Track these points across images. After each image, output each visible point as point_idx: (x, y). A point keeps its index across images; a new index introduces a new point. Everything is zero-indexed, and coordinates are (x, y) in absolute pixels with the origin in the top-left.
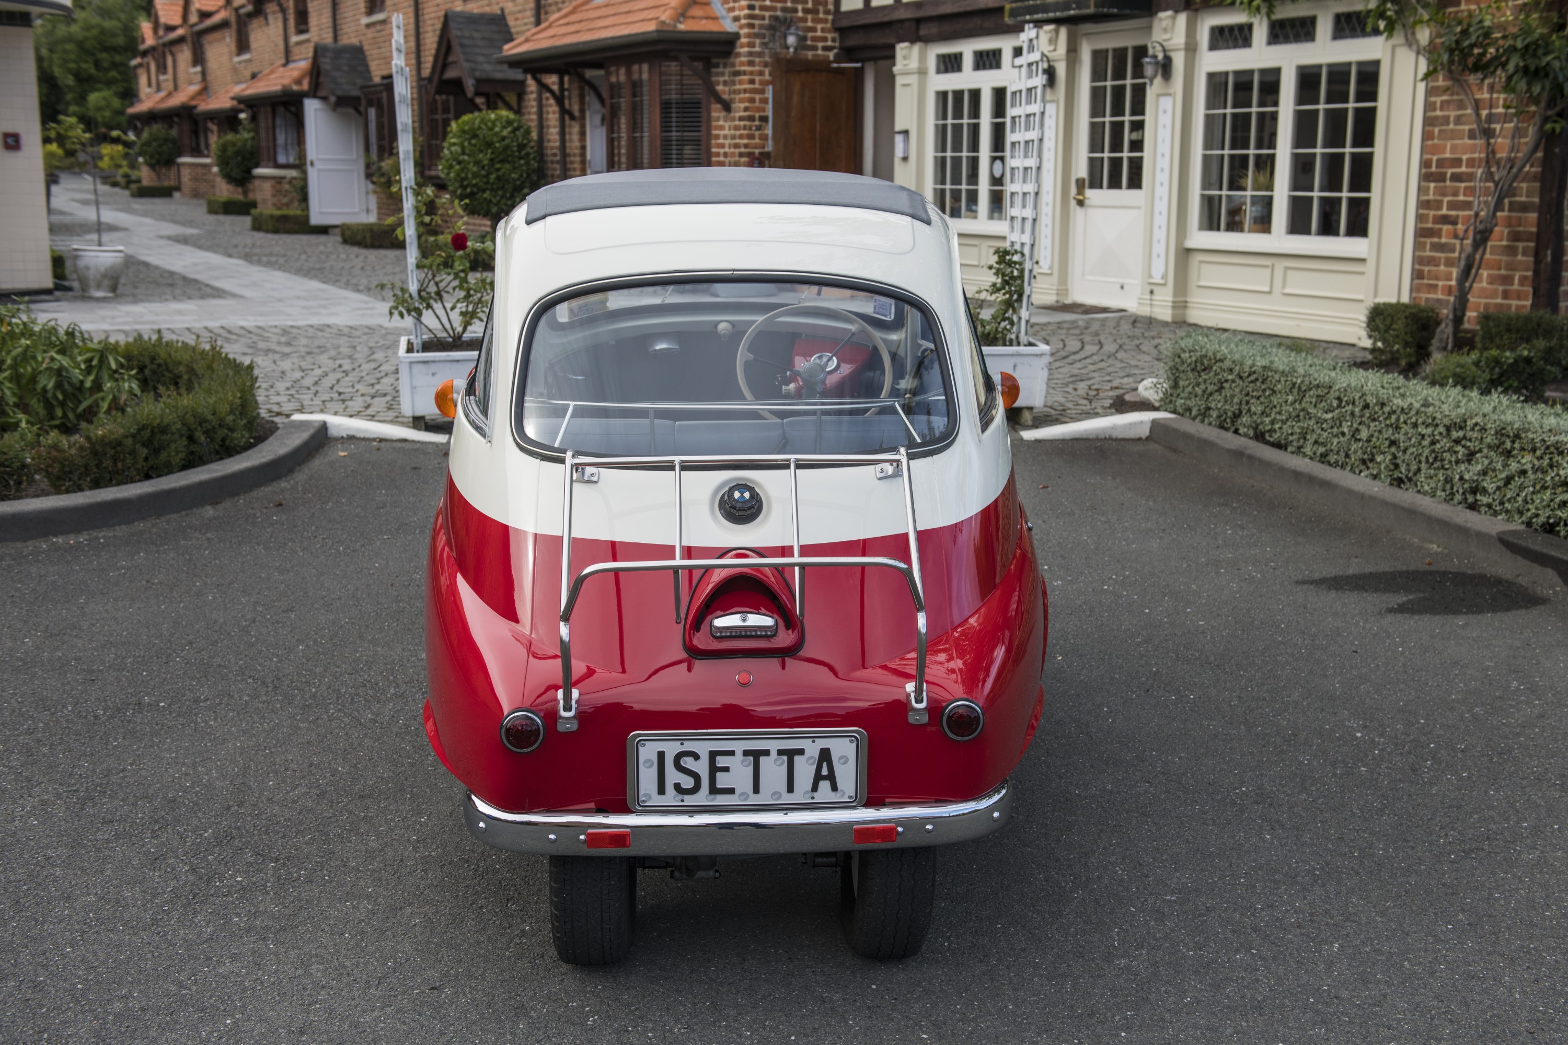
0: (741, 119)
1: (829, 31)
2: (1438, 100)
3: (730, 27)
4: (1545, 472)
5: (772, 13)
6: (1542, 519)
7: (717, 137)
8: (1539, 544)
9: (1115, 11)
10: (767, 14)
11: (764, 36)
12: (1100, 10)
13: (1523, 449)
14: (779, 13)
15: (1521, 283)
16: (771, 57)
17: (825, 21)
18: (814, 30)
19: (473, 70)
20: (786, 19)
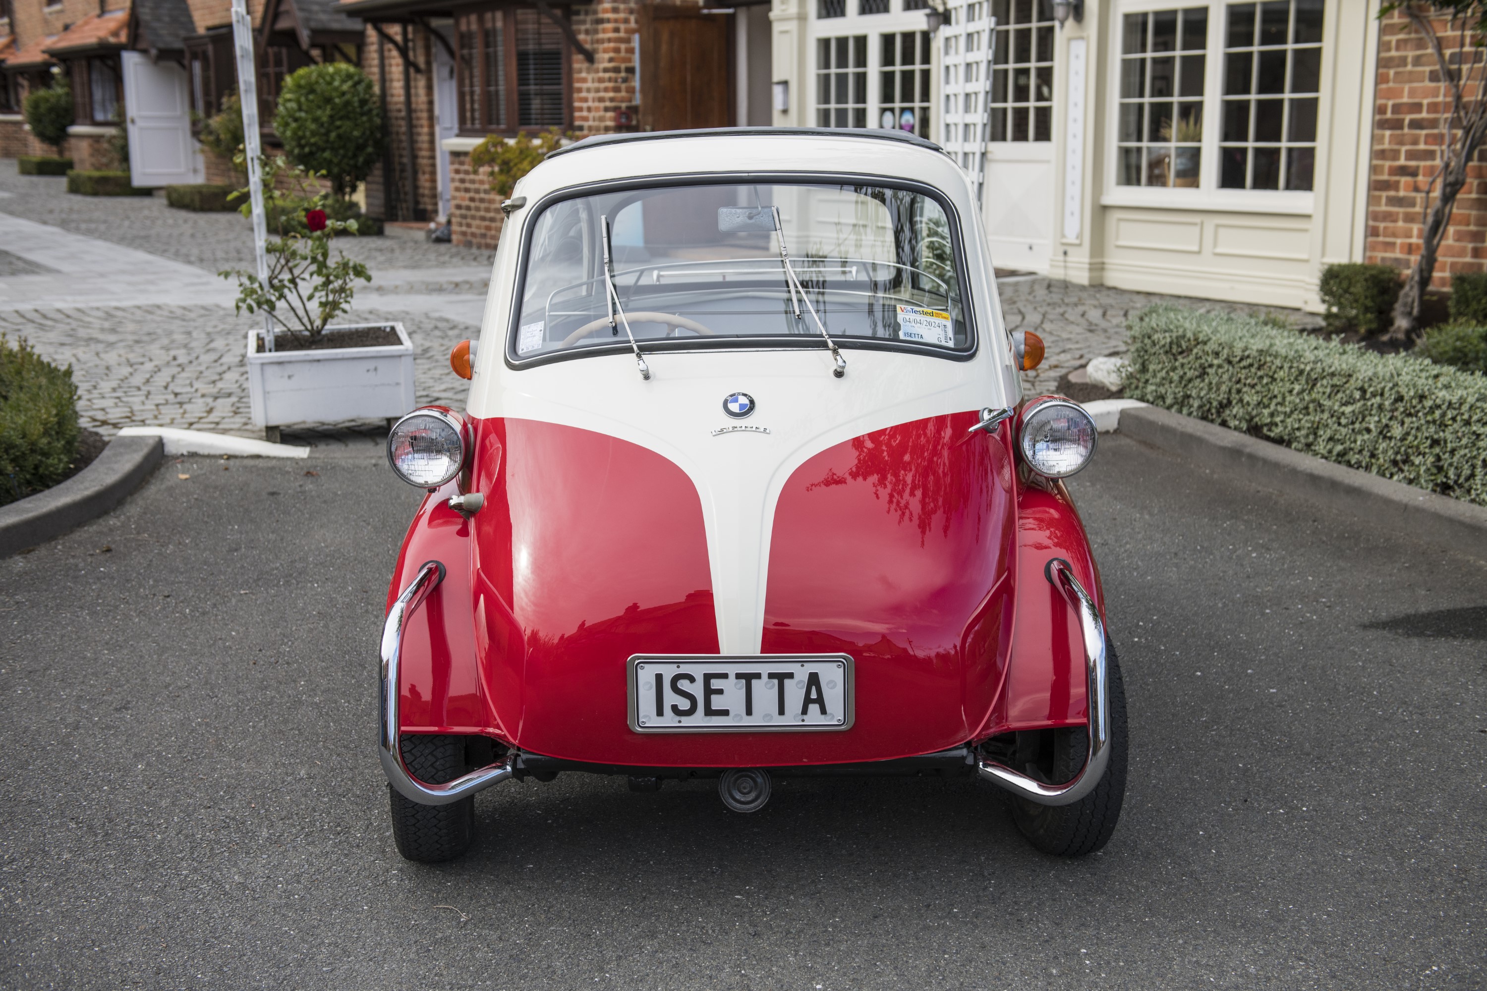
0: (606, 70)
7: (580, 90)
19: (307, 20)
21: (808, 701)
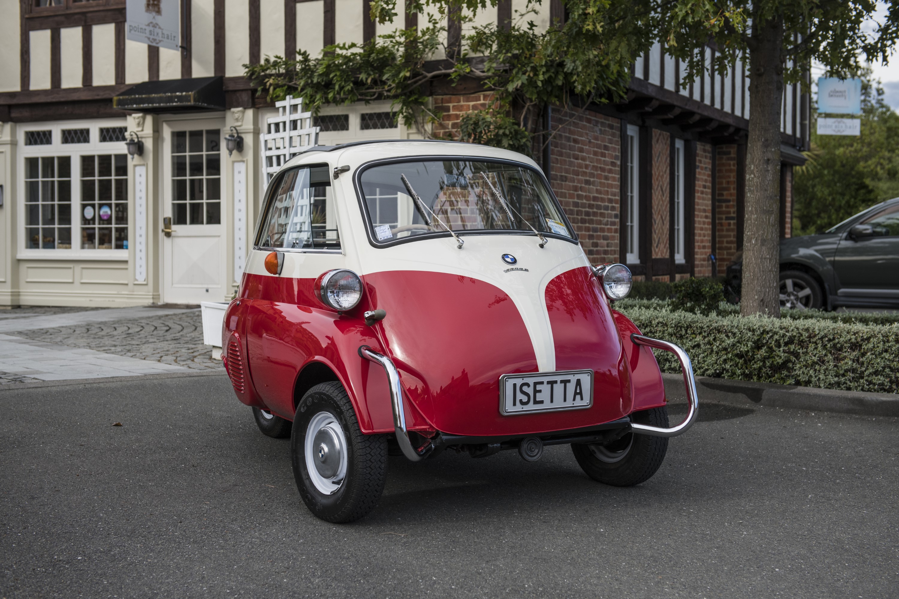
9: (205, 105)
21: (576, 394)
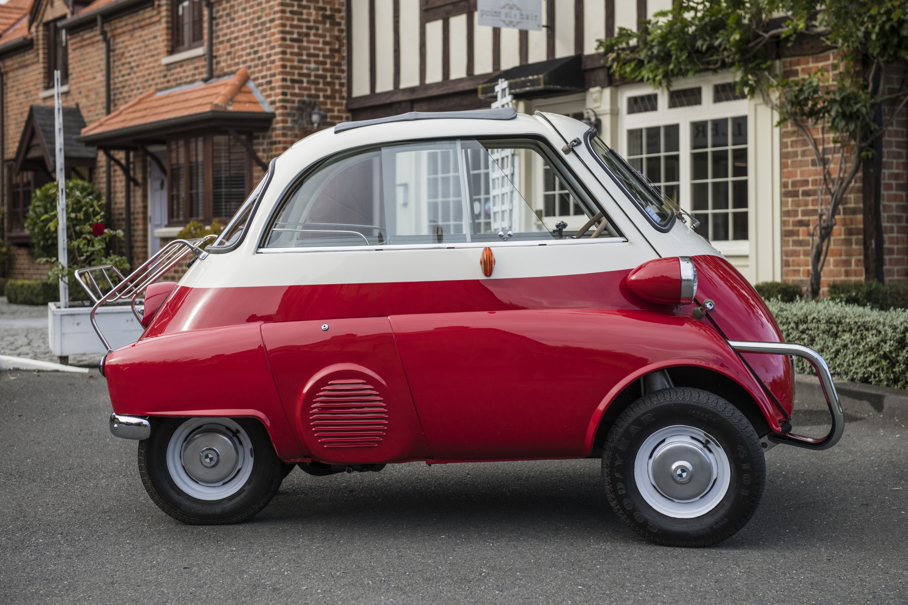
1: (344, 112)
2: (789, 140)
3: (267, 108)
4: (859, 344)
5: (300, 98)
6: (860, 375)
8: (858, 387)
9: (559, 87)
10: (296, 99)
11: (294, 115)
12: (548, 86)
13: (844, 331)
14: (305, 98)
15: (857, 265)
16: (300, 130)
17: (341, 104)
18: (332, 111)
20: (311, 103)
